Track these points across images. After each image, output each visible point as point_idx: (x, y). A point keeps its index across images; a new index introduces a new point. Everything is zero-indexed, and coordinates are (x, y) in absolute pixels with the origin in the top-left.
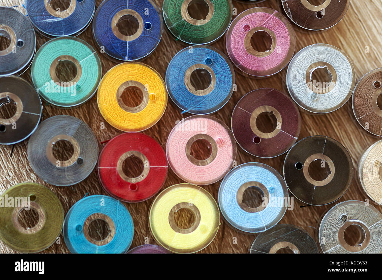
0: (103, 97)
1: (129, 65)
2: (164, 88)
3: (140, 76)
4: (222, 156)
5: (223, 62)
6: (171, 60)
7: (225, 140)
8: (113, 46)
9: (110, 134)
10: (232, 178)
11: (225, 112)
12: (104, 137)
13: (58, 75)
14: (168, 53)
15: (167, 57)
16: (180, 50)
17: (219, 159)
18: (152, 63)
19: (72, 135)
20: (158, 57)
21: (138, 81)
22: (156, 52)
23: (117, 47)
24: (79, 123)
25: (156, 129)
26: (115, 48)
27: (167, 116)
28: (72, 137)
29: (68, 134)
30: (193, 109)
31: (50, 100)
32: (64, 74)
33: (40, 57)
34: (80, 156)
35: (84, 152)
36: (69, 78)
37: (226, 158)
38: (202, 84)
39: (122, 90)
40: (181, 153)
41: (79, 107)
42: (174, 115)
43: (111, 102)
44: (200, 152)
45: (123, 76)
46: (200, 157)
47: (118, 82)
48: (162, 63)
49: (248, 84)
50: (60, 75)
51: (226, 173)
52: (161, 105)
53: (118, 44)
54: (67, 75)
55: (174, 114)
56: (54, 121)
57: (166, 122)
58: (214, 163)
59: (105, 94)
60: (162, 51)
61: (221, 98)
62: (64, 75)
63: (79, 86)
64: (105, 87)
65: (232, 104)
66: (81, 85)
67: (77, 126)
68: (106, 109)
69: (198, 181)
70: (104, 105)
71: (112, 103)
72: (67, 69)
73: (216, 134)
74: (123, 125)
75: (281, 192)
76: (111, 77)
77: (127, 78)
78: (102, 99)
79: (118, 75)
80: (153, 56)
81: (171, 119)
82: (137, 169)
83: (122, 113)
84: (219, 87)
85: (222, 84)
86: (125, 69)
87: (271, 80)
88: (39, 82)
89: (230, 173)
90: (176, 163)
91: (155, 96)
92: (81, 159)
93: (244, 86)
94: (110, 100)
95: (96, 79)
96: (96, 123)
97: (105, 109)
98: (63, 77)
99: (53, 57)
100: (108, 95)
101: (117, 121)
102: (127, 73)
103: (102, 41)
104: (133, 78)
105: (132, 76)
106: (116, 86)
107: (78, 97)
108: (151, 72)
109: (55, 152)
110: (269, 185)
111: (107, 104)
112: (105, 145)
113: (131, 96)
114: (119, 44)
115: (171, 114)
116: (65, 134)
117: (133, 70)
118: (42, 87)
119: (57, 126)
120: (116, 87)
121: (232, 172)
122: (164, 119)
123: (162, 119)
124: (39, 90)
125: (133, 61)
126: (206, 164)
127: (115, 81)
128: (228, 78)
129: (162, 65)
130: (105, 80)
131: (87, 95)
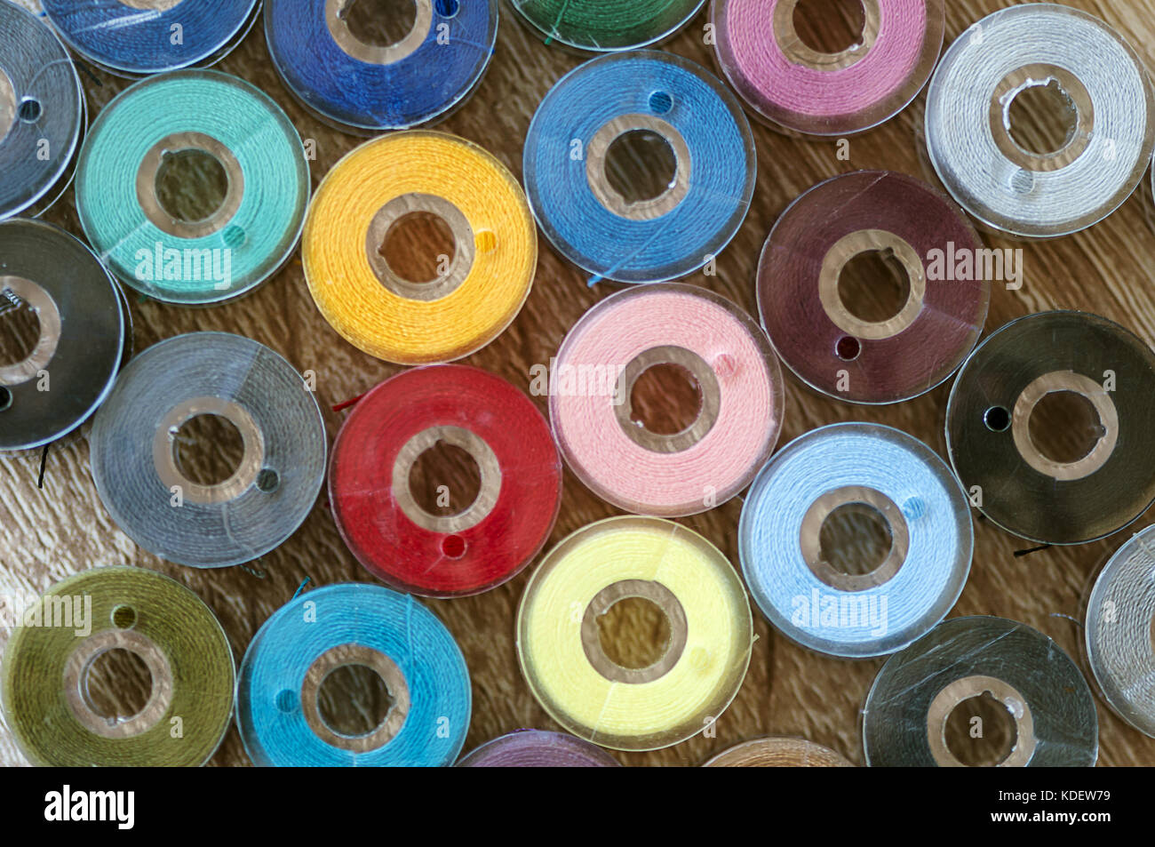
0: (323, 259)
1: (398, 141)
2: (520, 208)
3: (437, 176)
4: (739, 413)
5: (709, 102)
6: (538, 106)
7: (742, 360)
8: (338, 85)
9: (364, 376)
10: (779, 482)
11: (736, 263)
12: (343, 387)
13: (169, 196)
14: (528, 86)
15: (526, 97)
16: (566, 72)
17: (728, 424)
18: (476, 126)
19: (233, 396)
20: (495, 103)
21: (432, 192)
22: (487, 86)
23: (351, 89)
24: (252, 352)
25: (514, 342)
26: (346, 94)
27: (546, 296)
28: (234, 400)
29: (219, 392)
30: (625, 268)
31: (149, 286)
32: (188, 191)
33: (101, 146)
34: (265, 463)
35: (276, 446)
36: (207, 205)
37: (753, 420)
38: (648, 174)
39: (385, 225)
40: (601, 418)
41: (251, 295)
42: (566, 290)
43: (350, 272)
44: (665, 401)
45: (383, 182)
46: (670, 420)
47: (366, 203)
48: (509, 120)
49: (804, 161)
50: (179, 198)
51: (757, 467)
52: (519, 265)
53: (354, 77)
54: (201, 194)
55: (569, 287)
56: (168, 356)
57: (542, 314)
58: (714, 437)
59: (327, 247)
60: (506, 81)
61: (714, 220)
62: (192, 196)
63: (240, 229)
64: (327, 224)
65: (756, 231)
66: (244, 228)
67: (246, 363)
68: (337, 297)
69: (666, 504)
70: (328, 283)
71: (355, 275)
72: (196, 174)
73: (710, 342)
74: (397, 345)
75: (945, 513)
76: (342, 187)
77: (396, 187)
78: (321, 264)
79: (364, 181)
80: (478, 101)
81: (560, 303)
82: (462, 482)
83: (390, 305)
84: (702, 183)
85: (712, 174)
86: (386, 158)
87: (878, 139)
88: (106, 232)
89: (771, 465)
90: (586, 452)
91: (493, 237)
92: (269, 471)
93: (791, 167)
94: (348, 266)
95: (295, 201)
96: (313, 342)
97: (333, 299)
98: (187, 202)
99: (143, 144)
100: (337, 250)
101: (376, 332)
102: (393, 169)
103: (299, 72)
104: (415, 183)
105: (410, 177)
106: (362, 217)
107: (240, 267)
108: (472, 159)
109: (186, 454)
110: (903, 492)
111: (337, 280)
112: (349, 411)
113: (418, 239)
114: (359, 78)
115: (558, 290)
116: (210, 394)
117: (413, 157)
118: (118, 247)
119: (181, 371)
120: (363, 221)
121: (777, 463)
122: (536, 307)
123: (531, 307)
124: (109, 256)
125: (412, 128)
126: (690, 440)
127: (356, 200)
128: (732, 152)
129: (511, 128)
130: (324, 201)
131: (268, 258)
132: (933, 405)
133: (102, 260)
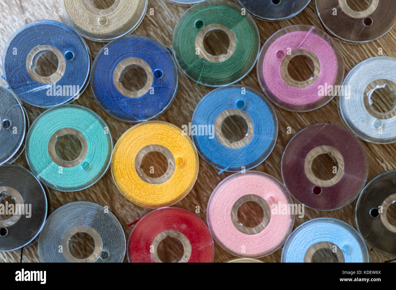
0: (119, 171)
1: (144, 126)
2: (191, 147)
3: (159, 138)
4: (278, 218)
5: (258, 102)
6: (196, 106)
7: (278, 198)
8: (120, 107)
9: (139, 211)
10: (295, 242)
11: (274, 160)
12: (131, 216)
13: (62, 150)
14: (192, 100)
15: (191, 104)
16: (206, 94)
17: (274, 222)
18: (174, 116)
19: (90, 225)
20: (180, 107)
21: (158, 144)
22: (176, 100)
23: (125, 107)
24: (95, 208)
25: (193, 195)
26: (123, 109)
27: (204, 177)
28: (90, 226)
29: (84, 224)
30: (232, 167)
31: (55, 186)
32: (68, 147)
33: (34, 136)
34: (103, 249)
35: (107, 242)
36: (76, 152)
37: (283, 220)
39: (142, 156)
40: (227, 223)
41: (95, 186)
42: (212, 174)
43: (130, 176)
44: (251, 213)
45: (140, 141)
46: (253, 219)
47: (133, 150)
48: (186, 113)
49: (296, 119)
50: (65, 151)
51: (286, 238)
52: (192, 169)
53: (126, 103)
54: (73, 148)
56: (64, 212)
57: (203, 184)
58: (269, 227)
59: (121, 167)
60: (183, 98)
61: (263, 146)
62: (70, 149)
63: (87, 163)
64: (120, 159)
65: (280, 147)
66: (89, 162)
67: (93, 212)
68: (125, 185)
69: (253, 253)
70: (122, 180)
71: (131, 176)
72: (71, 141)
73: (265, 192)
74: (149, 201)
75: (357, 250)
76: (124, 144)
77: (144, 143)
78: (119, 173)
79: (132, 141)
80: (174, 106)
81: (210, 180)
82: (178, 248)
83: (145, 187)
84: (258, 133)
85: (261, 129)
86: (140, 132)
88: (38, 167)
89: (291, 236)
90: (222, 236)
91: (182, 159)
92: (105, 252)
93: (292, 122)
94: (129, 173)
95: (107, 151)
96: (119, 200)
97: (124, 186)
98: (68, 152)
99: (50, 134)
100: (124, 167)
101: (141, 197)
102: (143, 136)
103: (105, 103)
104: (152, 141)
105: (149, 139)
106: (132, 154)
107: (89, 177)
108: (172, 130)
109: (75, 245)
110: (341, 242)
111: (125, 179)
112: (135, 225)
114: (127, 103)
115: (208, 174)
116: (81, 225)
117: (150, 131)
118: (43, 173)
119: (69, 217)
120: (133, 157)
121: (294, 235)
122: (201, 181)
123: (199, 181)
124: (40, 176)
125: (149, 120)
126: (261, 227)
127: (130, 149)
128: (269, 121)
129: (187, 115)
130: (118, 150)
131: (99, 173)
132: (351, 207)
133: (37, 178)
